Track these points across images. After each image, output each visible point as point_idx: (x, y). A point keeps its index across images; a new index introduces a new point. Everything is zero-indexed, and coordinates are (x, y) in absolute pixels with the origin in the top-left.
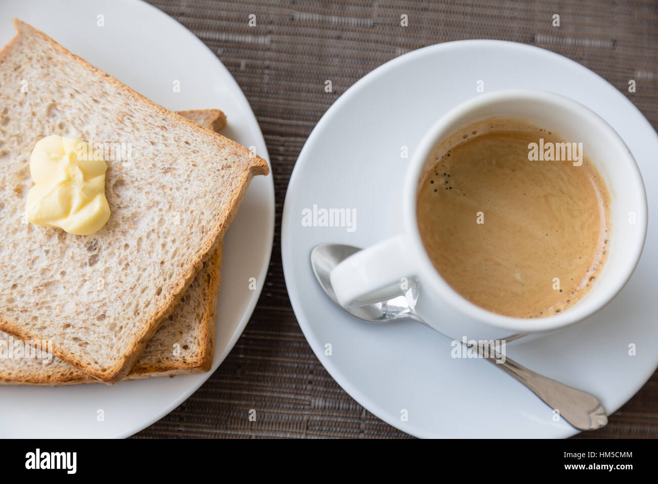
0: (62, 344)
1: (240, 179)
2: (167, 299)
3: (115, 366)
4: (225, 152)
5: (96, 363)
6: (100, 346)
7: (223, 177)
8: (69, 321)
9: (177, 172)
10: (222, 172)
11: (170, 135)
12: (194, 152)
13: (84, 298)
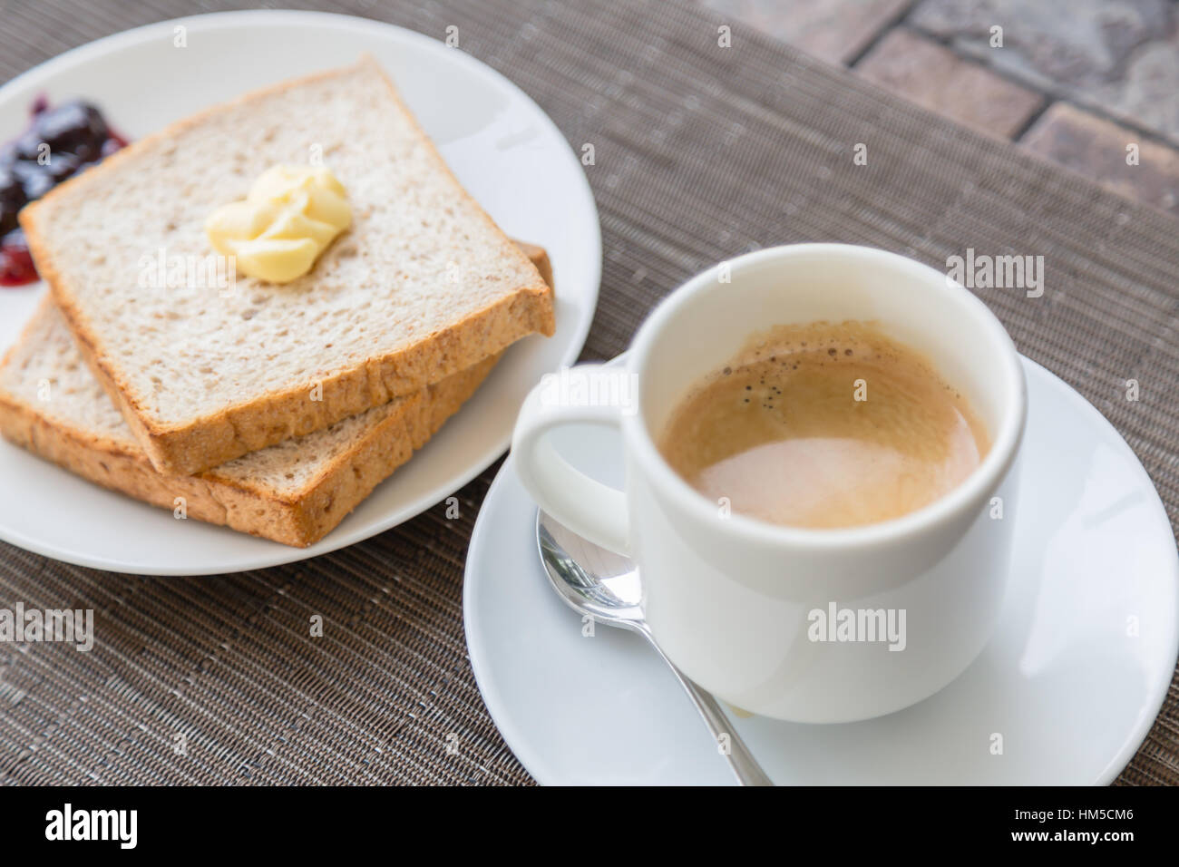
0: (135, 376)
1: (499, 295)
2: (303, 382)
3: (177, 423)
4: (505, 262)
5: (158, 411)
6: (178, 398)
7: (481, 286)
8: (164, 358)
9: (428, 263)
10: (484, 282)
11: (451, 222)
12: (468, 249)
13: (205, 343)
